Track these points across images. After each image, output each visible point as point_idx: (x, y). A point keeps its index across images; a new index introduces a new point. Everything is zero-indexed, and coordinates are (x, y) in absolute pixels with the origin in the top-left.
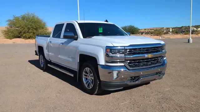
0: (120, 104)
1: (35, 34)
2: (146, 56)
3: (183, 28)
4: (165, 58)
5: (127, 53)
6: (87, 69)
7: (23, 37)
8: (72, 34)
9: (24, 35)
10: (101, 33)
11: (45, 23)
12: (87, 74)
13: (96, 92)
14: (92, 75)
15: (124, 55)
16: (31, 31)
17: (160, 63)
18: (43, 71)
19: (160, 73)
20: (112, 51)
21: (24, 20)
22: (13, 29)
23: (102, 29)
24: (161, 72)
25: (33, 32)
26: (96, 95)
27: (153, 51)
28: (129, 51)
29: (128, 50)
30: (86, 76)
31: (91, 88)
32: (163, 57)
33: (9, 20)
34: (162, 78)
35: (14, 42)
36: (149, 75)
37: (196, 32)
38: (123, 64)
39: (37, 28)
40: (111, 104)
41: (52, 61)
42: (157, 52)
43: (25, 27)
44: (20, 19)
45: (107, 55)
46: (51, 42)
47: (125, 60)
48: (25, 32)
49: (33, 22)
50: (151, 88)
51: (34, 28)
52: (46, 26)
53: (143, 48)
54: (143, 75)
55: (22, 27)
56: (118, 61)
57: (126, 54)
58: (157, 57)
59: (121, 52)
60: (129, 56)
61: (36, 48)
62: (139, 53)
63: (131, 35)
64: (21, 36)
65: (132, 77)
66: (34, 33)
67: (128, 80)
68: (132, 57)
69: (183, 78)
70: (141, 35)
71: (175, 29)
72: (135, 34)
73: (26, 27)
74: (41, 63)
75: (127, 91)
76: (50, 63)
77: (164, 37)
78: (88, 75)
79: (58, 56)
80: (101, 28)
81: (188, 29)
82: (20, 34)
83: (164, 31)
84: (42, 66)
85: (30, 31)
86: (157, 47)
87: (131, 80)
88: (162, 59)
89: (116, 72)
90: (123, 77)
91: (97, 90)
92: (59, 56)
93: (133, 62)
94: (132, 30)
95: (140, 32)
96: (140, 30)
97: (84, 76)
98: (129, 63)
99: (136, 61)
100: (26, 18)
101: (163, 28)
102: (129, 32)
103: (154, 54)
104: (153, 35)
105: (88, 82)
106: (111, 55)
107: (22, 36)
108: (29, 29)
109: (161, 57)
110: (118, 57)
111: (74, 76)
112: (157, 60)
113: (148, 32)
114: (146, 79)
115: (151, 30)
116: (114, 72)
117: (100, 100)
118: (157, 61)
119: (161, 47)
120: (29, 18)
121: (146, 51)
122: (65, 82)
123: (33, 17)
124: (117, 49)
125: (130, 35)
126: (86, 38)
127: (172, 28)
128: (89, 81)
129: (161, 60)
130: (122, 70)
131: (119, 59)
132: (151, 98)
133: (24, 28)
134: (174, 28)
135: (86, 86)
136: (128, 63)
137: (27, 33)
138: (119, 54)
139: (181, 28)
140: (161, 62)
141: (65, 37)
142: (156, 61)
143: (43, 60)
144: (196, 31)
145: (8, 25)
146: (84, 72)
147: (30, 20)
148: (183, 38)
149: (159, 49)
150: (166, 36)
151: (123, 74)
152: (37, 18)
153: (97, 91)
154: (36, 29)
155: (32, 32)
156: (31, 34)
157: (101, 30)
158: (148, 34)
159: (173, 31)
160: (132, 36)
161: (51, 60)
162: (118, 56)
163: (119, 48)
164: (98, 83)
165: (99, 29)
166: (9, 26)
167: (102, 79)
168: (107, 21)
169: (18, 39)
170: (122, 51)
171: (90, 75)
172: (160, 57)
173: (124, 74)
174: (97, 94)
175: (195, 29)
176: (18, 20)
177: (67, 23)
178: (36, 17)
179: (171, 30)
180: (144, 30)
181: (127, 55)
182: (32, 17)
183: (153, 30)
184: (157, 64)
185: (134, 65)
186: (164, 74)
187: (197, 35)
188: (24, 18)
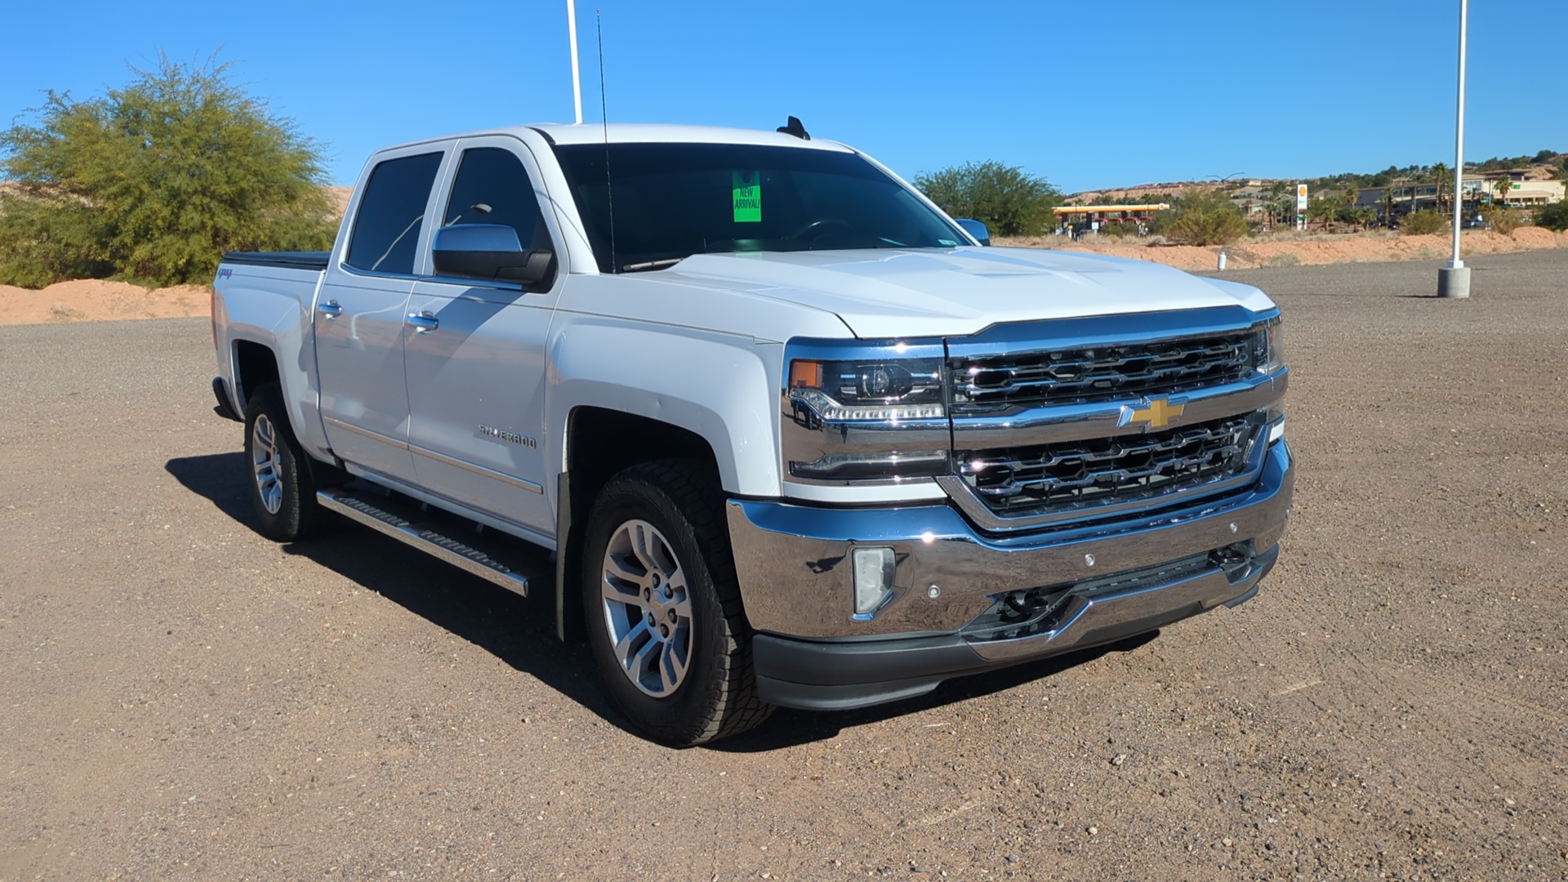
0: (910, 824)
1: (226, 240)
2: (1127, 414)
3: (1395, 182)
4: (1276, 432)
5: (964, 392)
6: (639, 533)
7: (129, 270)
8: (508, 242)
9: (141, 252)
10: (748, 230)
11: (304, 155)
12: (642, 571)
13: (712, 728)
14: (678, 579)
15: (938, 411)
16: (197, 218)
17: (1240, 469)
18: (287, 550)
19: (1240, 555)
20: (846, 383)
21: (134, 133)
22: (49, 203)
23: (756, 191)
24: (1247, 542)
25: (210, 223)
26: (714, 744)
27: (1183, 370)
28: (981, 380)
29: (974, 371)
30: (633, 588)
31: (669, 689)
32: (1260, 421)
33: (18, 130)
34: (1252, 593)
35: (58, 306)
36: (1149, 576)
37: (1499, 211)
38: (931, 490)
39: (242, 190)
40: (841, 828)
41: (350, 469)
42: (1213, 377)
43: (146, 188)
44: (107, 122)
45: (800, 415)
46: (334, 307)
47: (953, 453)
48: (147, 230)
49: (209, 144)
50: (1161, 676)
51: (221, 200)
52: (314, 178)
53: (1101, 353)
54: (1104, 577)
55: (126, 191)
56: (894, 459)
57: (960, 398)
58: (1213, 425)
59: (916, 391)
60: (979, 422)
61: (221, 359)
62: (1064, 395)
63: (996, 241)
64: (118, 263)
65: (1009, 599)
66: (219, 237)
67: (983, 619)
68: (1006, 424)
69: (1415, 584)
70: (1074, 239)
71: (1334, 194)
72: (1028, 234)
73: (154, 184)
74: (260, 481)
75: (966, 704)
76: (337, 478)
77: (1250, 257)
78: (646, 582)
79: (400, 429)
80: (747, 182)
81: (1432, 191)
82: (104, 245)
83: (1246, 209)
84: (273, 506)
85: (190, 217)
86: (1213, 341)
87: (1004, 618)
88: (1252, 435)
89: (880, 553)
90: (933, 594)
91: (721, 706)
92: (409, 427)
93: (1018, 466)
94: (1006, 202)
95: (1065, 215)
96: (1060, 201)
97: (608, 590)
98: (987, 477)
99: (1042, 463)
100: (149, 116)
101: (1244, 183)
102: (977, 215)
103: (1193, 395)
104: (1163, 240)
105: (646, 637)
106: (832, 409)
107: (124, 258)
108: (182, 205)
109: (1246, 426)
110: (889, 428)
111: (531, 588)
112: (1209, 444)
113: (1124, 214)
114: (1126, 609)
115: (1147, 199)
116: (859, 554)
117: (745, 792)
118: (1217, 458)
119: (1248, 336)
120: (172, 114)
121: (1122, 378)
122: (457, 641)
123: (207, 104)
124: (887, 364)
125: (985, 243)
126: (620, 271)
127: (1313, 187)
128: (657, 633)
129: (1242, 444)
130: (928, 537)
131: (902, 449)
132: (1167, 764)
133: (140, 199)
134: (1325, 184)
135: (633, 671)
136: (979, 475)
137: (167, 238)
138: (902, 402)
139: (1380, 180)
140: (1246, 460)
141: (448, 265)
142: (1209, 456)
143: (276, 458)
144: (1499, 203)
145: (13, 173)
146: (615, 557)
147: (190, 132)
148: (1394, 265)
149: (1227, 355)
150: (1269, 247)
151: (940, 570)
152: (242, 116)
153: (719, 716)
154: (237, 203)
155: (203, 225)
156: (197, 245)
157: (747, 207)
158: (1127, 231)
159: (1315, 209)
160: (1004, 249)
161: (341, 461)
162: (895, 423)
163: (901, 350)
164: (732, 645)
165: (737, 194)
166: (16, 181)
167: (761, 613)
168: (795, 127)
169: (92, 281)
170: (922, 382)
171: (664, 580)
172: (1236, 420)
173: (942, 572)
174: (724, 743)
175: (1487, 187)
176: (89, 132)
177: (467, 151)
178: (231, 106)
179: (1302, 202)
180: (1096, 202)
181: (964, 415)
182: (199, 104)
183: (1166, 198)
184: (1216, 484)
185: (1026, 491)
186: (1268, 561)
187: (1503, 232)
188: (137, 115)
